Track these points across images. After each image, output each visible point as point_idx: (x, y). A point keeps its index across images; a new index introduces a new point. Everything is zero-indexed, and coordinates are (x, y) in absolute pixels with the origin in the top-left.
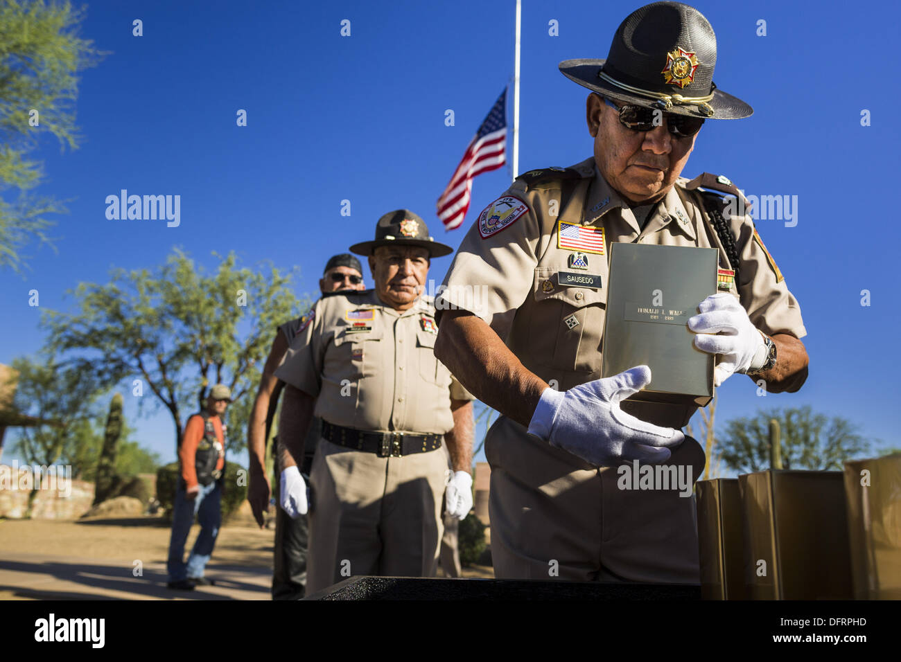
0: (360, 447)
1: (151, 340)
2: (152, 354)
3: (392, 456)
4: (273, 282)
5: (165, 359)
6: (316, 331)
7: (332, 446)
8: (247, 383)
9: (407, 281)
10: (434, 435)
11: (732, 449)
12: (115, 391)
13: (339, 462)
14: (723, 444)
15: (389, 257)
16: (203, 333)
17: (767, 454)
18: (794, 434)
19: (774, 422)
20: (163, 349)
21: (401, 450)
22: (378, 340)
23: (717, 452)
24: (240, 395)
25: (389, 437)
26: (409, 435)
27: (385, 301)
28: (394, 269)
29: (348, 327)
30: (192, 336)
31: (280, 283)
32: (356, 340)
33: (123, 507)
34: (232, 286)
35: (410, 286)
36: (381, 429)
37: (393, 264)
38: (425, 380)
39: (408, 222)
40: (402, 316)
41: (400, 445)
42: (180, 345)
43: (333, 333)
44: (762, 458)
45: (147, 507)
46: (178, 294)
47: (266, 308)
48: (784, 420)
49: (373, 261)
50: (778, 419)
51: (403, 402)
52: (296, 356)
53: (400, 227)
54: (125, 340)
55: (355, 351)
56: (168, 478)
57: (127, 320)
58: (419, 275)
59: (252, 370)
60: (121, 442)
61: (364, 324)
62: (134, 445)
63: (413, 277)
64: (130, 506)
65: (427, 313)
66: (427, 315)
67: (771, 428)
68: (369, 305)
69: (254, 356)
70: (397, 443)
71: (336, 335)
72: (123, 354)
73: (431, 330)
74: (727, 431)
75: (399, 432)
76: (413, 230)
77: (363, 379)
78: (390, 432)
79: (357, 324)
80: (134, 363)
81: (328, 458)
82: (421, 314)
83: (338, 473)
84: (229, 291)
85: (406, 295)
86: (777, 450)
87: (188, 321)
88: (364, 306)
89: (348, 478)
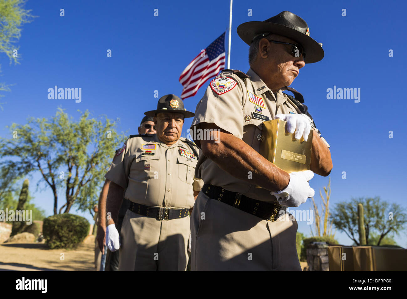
0: (147, 214)
1: (45, 153)
2: (45, 160)
3: (164, 220)
4: (107, 125)
5: (51, 162)
6: (126, 155)
7: (133, 213)
8: (91, 176)
9: (172, 130)
10: (186, 209)
11: (338, 218)
12: (26, 178)
13: (137, 222)
14: (333, 216)
15: (164, 118)
16: (71, 150)
17: (357, 222)
18: (371, 212)
19: (360, 205)
20: (50, 158)
21: (168, 216)
22: (158, 160)
23: (330, 219)
24: (87, 182)
25: (162, 210)
26: (173, 209)
27: (162, 141)
28: (166, 124)
29: (143, 153)
30: (65, 151)
31: (110, 126)
32: (147, 160)
33: (25, 238)
34: (86, 128)
35: (174, 133)
36: (159, 206)
37: (165, 122)
38: (181, 181)
39: (174, 101)
40: (170, 148)
41: (168, 214)
42: (59, 156)
43: (135, 156)
44: (354, 224)
45: (37, 238)
46: (60, 130)
47: (102, 139)
48: (365, 204)
49: (156, 119)
50: (362, 204)
51: (170, 192)
52: (116, 167)
53: (170, 103)
54: (32, 152)
55: (146, 165)
56: (49, 224)
57: (34, 143)
58: (178, 127)
59: (94, 169)
60: (26, 204)
61: (151, 152)
62: (33, 205)
63: (175, 128)
64: (29, 238)
65: (182, 146)
66: (182, 147)
67: (359, 208)
68: (153, 142)
69: (95, 162)
70: (166, 213)
71: (137, 157)
72: (31, 159)
73: (184, 155)
74: (336, 209)
75: (168, 207)
76: (177, 105)
77: (150, 180)
78: (163, 207)
79: (147, 151)
80: (36, 164)
81: (131, 220)
82: (179, 146)
83: (136, 228)
84: (85, 130)
85: (172, 138)
86: (362, 220)
87: (63, 144)
88: (151, 143)
89: (141, 231)
